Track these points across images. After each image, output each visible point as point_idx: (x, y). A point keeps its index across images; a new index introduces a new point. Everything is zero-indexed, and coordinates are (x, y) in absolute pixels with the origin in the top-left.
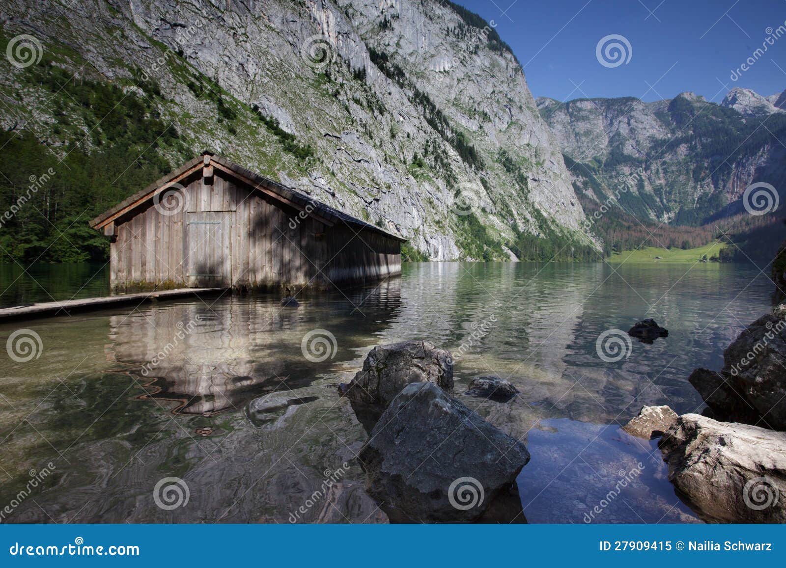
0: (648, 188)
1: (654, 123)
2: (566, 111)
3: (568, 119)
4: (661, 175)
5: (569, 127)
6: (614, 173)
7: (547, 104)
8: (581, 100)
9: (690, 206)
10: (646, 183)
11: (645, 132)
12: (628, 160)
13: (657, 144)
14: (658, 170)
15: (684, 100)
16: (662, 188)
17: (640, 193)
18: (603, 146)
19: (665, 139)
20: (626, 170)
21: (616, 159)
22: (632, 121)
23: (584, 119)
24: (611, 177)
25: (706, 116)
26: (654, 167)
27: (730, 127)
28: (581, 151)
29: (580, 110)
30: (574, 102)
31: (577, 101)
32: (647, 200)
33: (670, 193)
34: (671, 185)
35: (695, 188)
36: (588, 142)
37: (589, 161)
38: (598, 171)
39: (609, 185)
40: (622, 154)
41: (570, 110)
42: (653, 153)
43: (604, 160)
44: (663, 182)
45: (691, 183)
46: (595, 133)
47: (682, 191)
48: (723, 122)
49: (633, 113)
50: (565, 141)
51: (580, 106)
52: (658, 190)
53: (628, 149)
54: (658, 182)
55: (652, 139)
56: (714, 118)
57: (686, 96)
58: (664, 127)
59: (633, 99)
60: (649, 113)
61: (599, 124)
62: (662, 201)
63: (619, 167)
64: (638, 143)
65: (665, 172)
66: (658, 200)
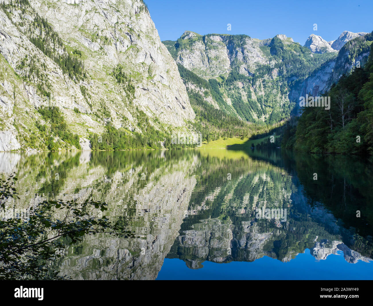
0: (254, 98)
1: (259, 53)
2: (202, 42)
3: (203, 47)
4: (262, 89)
5: (204, 53)
6: (232, 87)
7: (190, 36)
8: (213, 35)
9: (278, 110)
10: (253, 94)
11: (253, 59)
12: (242, 78)
13: (260, 68)
14: (260, 85)
15: (278, 39)
16: (262, 98)
17: (248, 101)
18: (226, 68)
19: (265, 65)
20: (240, 84)
21: (234, 77)
22: (245, 51)
23: (215, 48)
24: (230, 89)
25: (290, 51)
26: (258, 83)
27: (304, 59)
28: (212, 70)
29: (212, 42)
30: (209, 36)
31: (210, 35)
32: (252, 105)
33: (267, 101)
34: (268, 96)
35: (281, 98)
36: (217, 64)
37: (217, 78)
38: (222, 85)
39: (229, 95)
40: (238, 74)
41: (206, 41)
42: (258, 73)
43: (226, 77)
44: (263, 93)
45: (279, 95)
46: (222, 58)
47: (274, 100)
48: (299, 56)
49: (245, 46)
50: (202, 63)
51: (212, 39)
52: (259, 100)
53: (243, 71)
54: (260, 94)
55: (257, 64)
56: (295, 52)
57: (280, 37)
58: (265, 57)
59: (246, 36)
60: (256, 47)
61: (224, 53)
62: (261, 107)
63: (235, 82)
64: (249, 66)
65: (265, 87)
66: (259, 105)
